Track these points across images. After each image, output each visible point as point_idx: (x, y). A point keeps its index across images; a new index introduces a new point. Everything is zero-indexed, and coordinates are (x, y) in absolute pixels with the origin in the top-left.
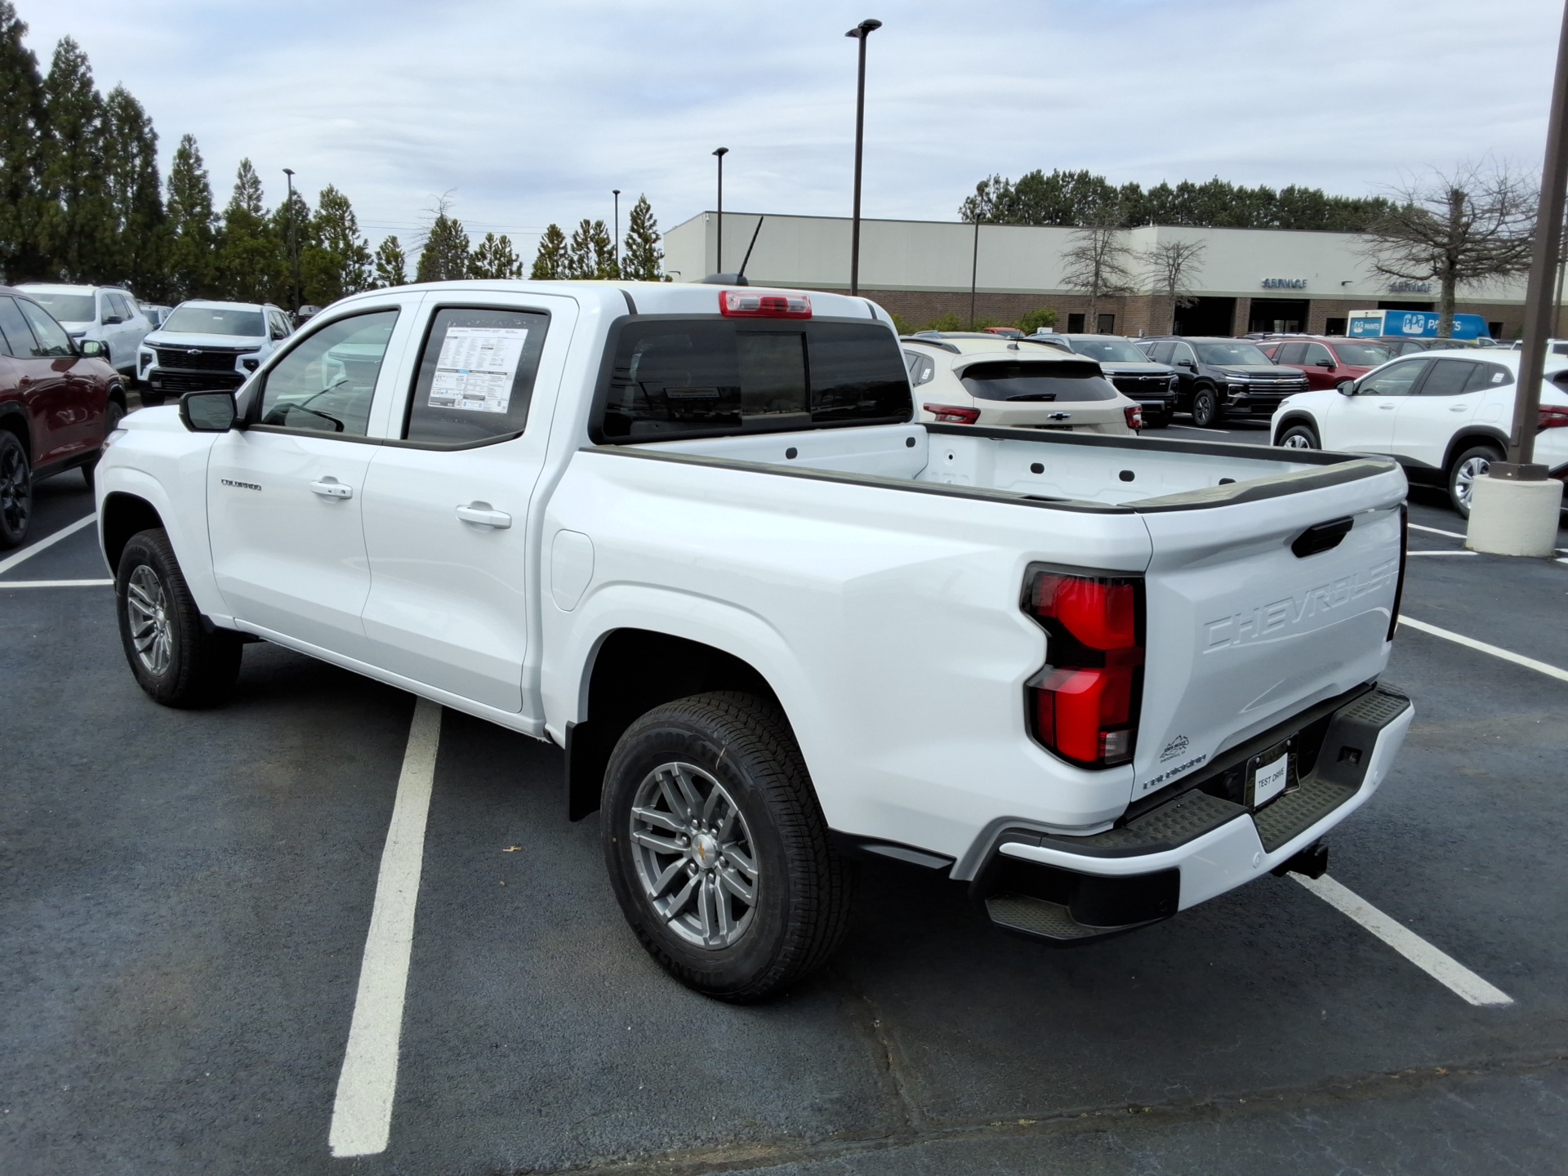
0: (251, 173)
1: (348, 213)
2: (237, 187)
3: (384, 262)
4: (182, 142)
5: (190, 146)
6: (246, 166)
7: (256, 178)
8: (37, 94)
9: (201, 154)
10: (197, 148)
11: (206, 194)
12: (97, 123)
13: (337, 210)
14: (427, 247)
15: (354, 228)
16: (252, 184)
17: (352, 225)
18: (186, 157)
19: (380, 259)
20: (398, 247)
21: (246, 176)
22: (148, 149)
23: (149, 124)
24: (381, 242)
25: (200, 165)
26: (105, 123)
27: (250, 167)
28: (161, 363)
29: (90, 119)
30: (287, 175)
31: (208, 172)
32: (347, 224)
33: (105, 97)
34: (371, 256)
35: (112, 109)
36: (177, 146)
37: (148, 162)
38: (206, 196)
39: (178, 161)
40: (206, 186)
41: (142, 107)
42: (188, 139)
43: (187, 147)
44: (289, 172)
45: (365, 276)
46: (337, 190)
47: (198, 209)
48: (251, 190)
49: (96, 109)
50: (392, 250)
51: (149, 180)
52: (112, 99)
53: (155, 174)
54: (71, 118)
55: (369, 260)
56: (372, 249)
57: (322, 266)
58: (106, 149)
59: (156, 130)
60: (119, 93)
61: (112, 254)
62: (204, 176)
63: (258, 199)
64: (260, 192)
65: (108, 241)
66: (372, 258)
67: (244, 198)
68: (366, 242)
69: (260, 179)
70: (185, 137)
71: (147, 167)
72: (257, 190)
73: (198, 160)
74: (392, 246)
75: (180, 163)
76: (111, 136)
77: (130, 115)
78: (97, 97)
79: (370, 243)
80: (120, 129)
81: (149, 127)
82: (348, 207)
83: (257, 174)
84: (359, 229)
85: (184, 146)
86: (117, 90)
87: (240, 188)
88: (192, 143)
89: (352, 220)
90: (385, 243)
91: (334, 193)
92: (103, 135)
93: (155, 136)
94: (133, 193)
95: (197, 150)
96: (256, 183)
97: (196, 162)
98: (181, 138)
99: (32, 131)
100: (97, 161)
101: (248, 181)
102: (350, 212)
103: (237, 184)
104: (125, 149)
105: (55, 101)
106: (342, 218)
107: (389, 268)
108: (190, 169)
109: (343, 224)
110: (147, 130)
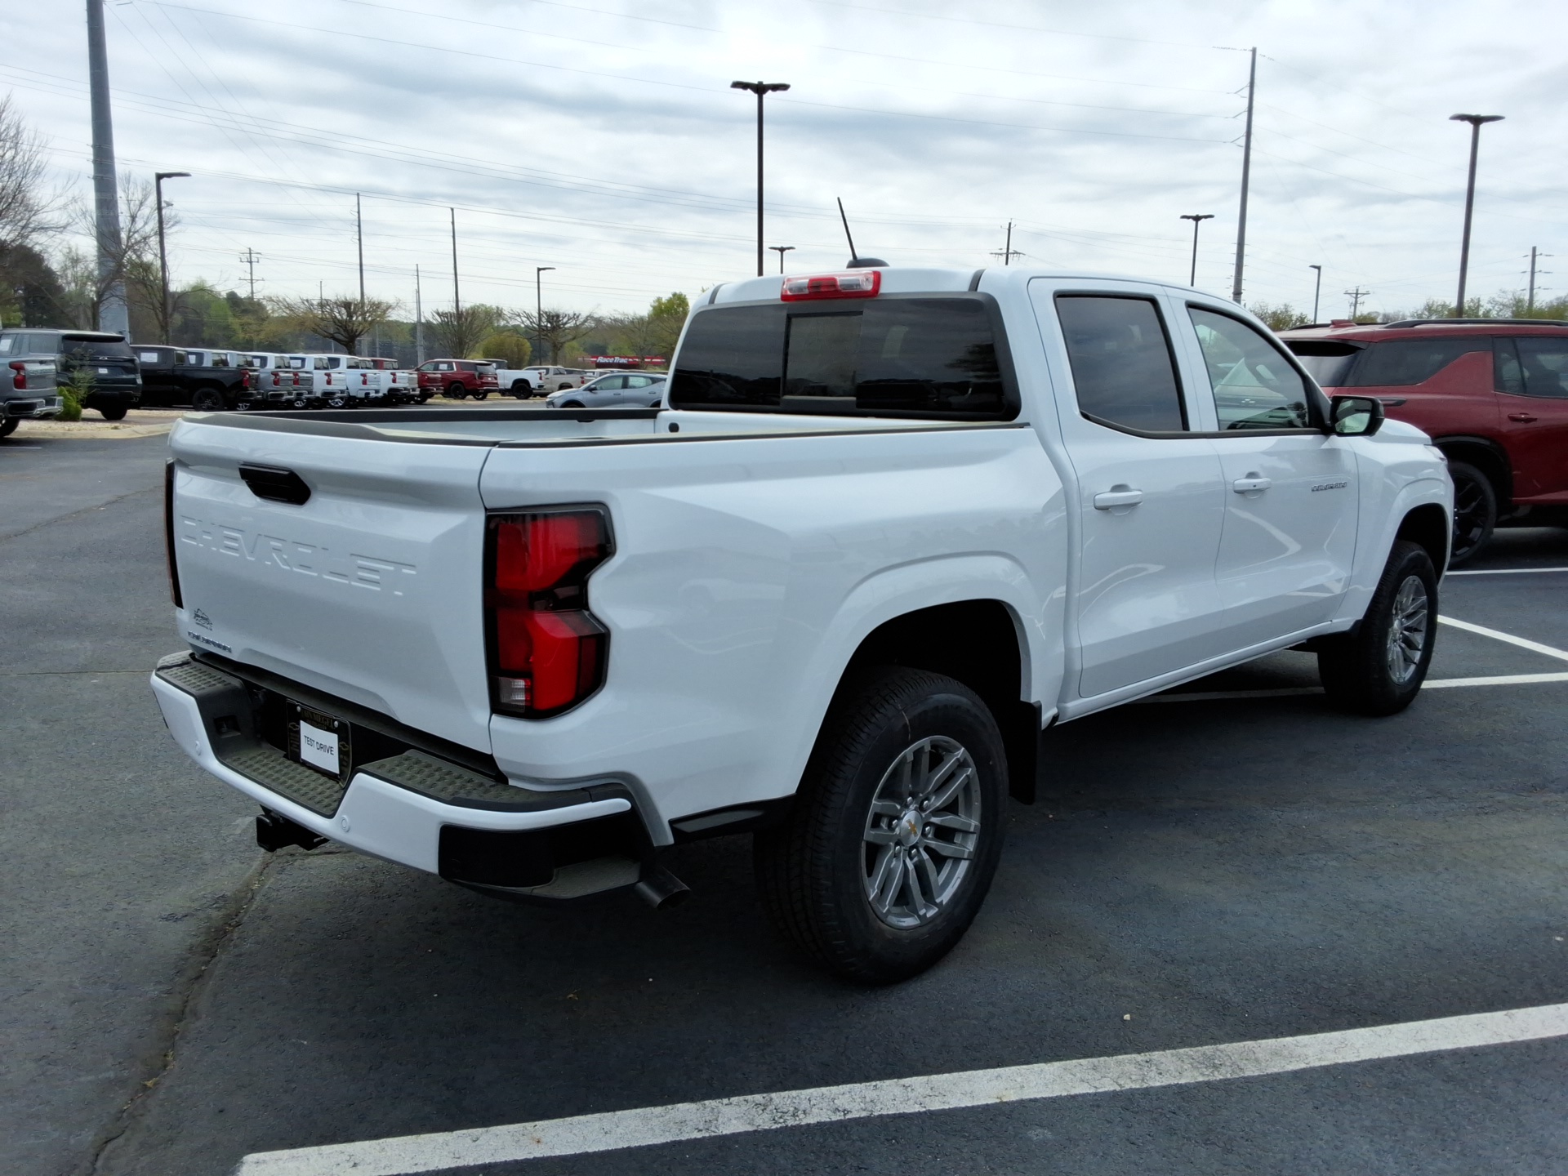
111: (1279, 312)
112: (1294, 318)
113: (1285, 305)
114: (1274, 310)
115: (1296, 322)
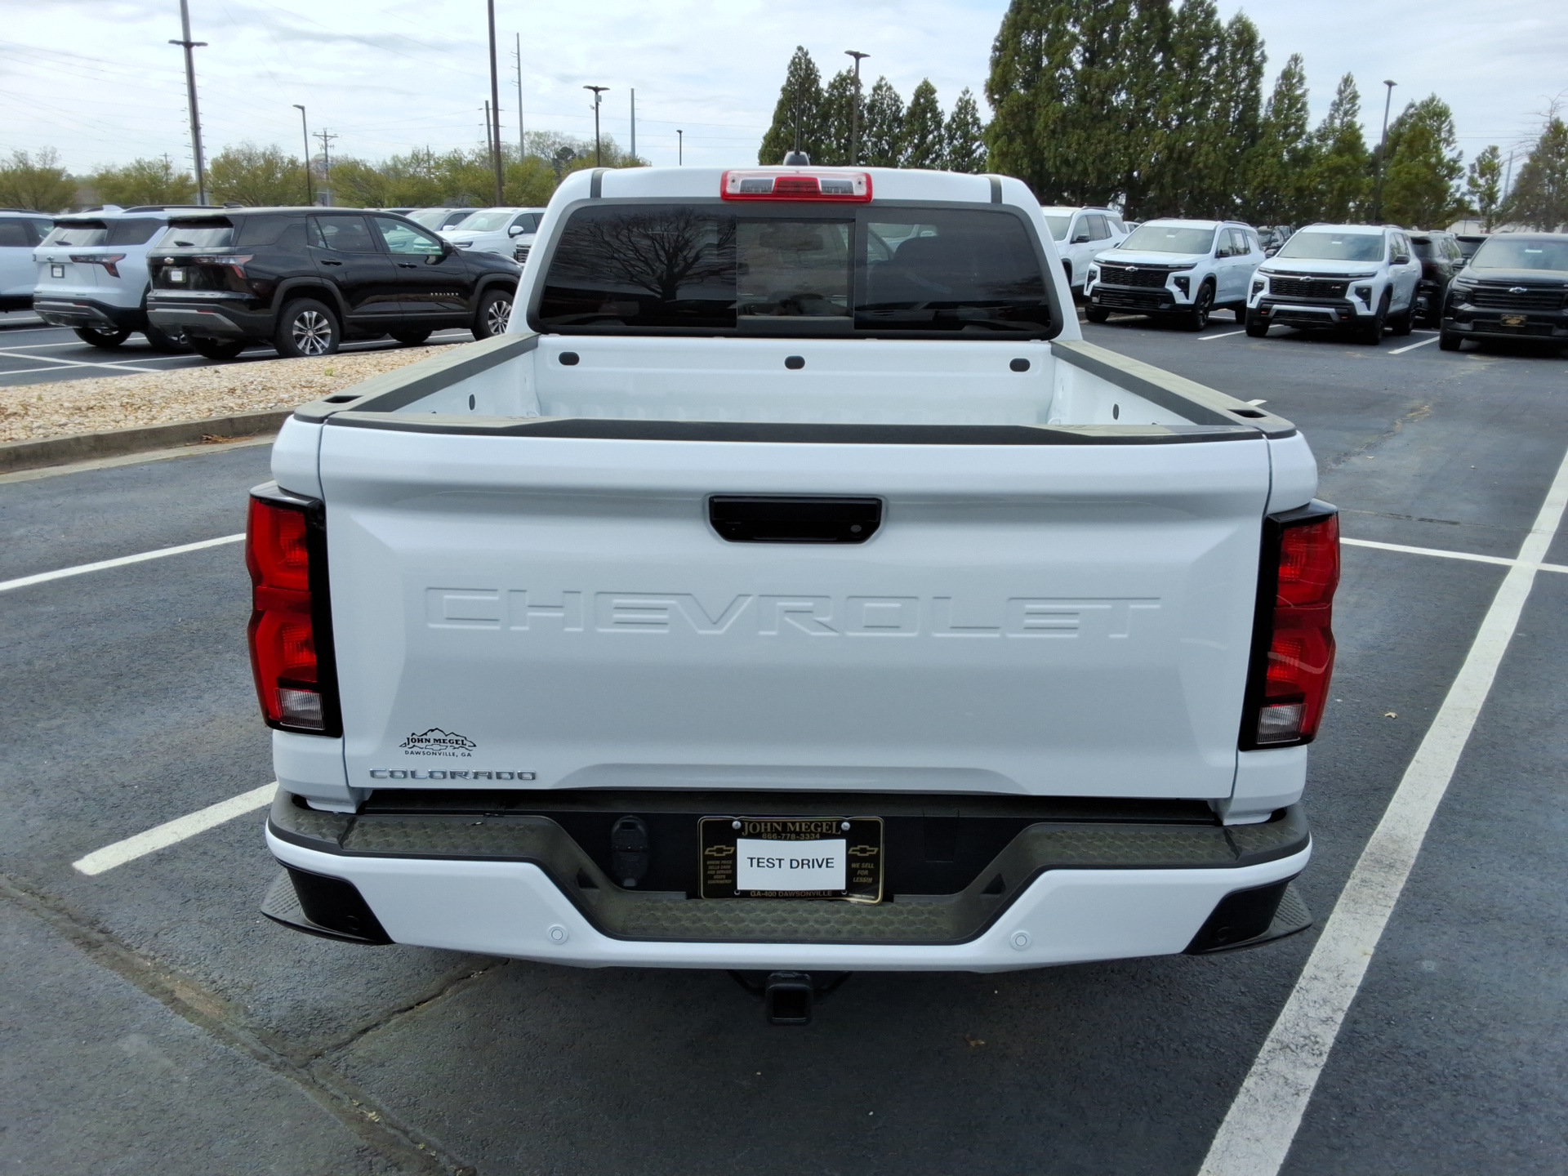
0: (1351, 87)
1: (1447, 123)
2: (1334, 104)
3: (1476, 175)
4: (1289, 61)
5: (1296, 65)
6: (1347, 81)
7: (1356, 92)
8: (1167, 29)
9: (1305, 73)
10: (1302, 66)
11: (1303, 113)
12: (1213, 51)
13: (1434, 121)
14: (1532, 156)
15: (1451, 139)
16: (1350, 99)
17: (1449, 137)
18: (1291, 77)
19: (1474, 172)
20: (1497, 158)
21: (1345, 91)
22: (1256, 72)
23: (1261, 46)
24: (1479, 153)
25: (1302, 84)
26: (1220, 51)
27: (1351, 81)
28: (1272, 291)
29: (1207, 47)
30: (1387, 87)
31: (1309, 90)
32: (1443, 135)
33: (1224, 24)
34: (1463, 169)
35: (1230, 36)
36: (1283, 66)
37: (1253, 86)
38: (1302, 116)
39: (1280, 81)
40: (1304, 105)
41: (1257, 30)
42: (1296, 59)
43: (1293, 67)
44: (1390, 84)
45: (1452, 190)
46: (1440, 99)
47: (1292, 129)
48: (1348, 106)
49: (1215, 37)
50: (1489, 162)
51: (1252, 102)
52: (1231, 26)
53: (1257, 97)
54: (1191, 49)
55: (1460, 174)
56: (1465, 163)
57: (1405, 182)
58: (1217, 75)
59: (1266, 53)
60: (1239, 19)
61: (1201, 179)
62: (1303, 95)
63: (1354, 114)
64: (1356, 107)
65: (1201, 165)
66: (1464, 171)
67: (1339, 115)
68: (1461, 153)
69: (1359, 93)
70: (1292, 56)
71: (1252, 90)
72: (1354, 105)
73: (1301, 79)
74: (1490, 157)
75: (1282, 83)
76: (1225, 63)
77: (1245, 39)
78: (1217, 26)
79: (1465, 155)
80: (1233, 54)
81: (1261, 50)
82: (1447, 117)
83: (1357, 88)
84: (1456, 140)
85: (1290, 66)
86: (1237, 17)
87: (1337, 106)
88: (1298, 62)
89: (1450, 132)
90: (1484, 154)
91: (1435, 103)
92: (1217, 62)
93: (1264, 58)
94: (1234, 117)
95: (1302, 69)
96: (1354, 97)
97: (1298, 81)
98: (1289, 58)
99: (1156, 65)
100: (1208, 86)
101: (1347, 97)
102: (1450, 122)
103: (1334, 101)
104: (1234, 75)
105: (1180, 34)
106: (1439, 130)
107: (1481, 182)
108: (1291, 87)
109: (1439, 135)
110: (1257, 53)
111: (268, 153)
112: (286, 160)
113: (273, 146)
114: (262, 150)
115: (288, 164)
